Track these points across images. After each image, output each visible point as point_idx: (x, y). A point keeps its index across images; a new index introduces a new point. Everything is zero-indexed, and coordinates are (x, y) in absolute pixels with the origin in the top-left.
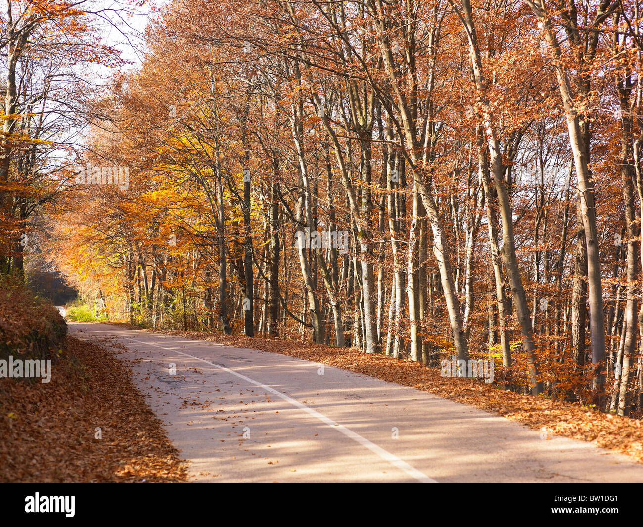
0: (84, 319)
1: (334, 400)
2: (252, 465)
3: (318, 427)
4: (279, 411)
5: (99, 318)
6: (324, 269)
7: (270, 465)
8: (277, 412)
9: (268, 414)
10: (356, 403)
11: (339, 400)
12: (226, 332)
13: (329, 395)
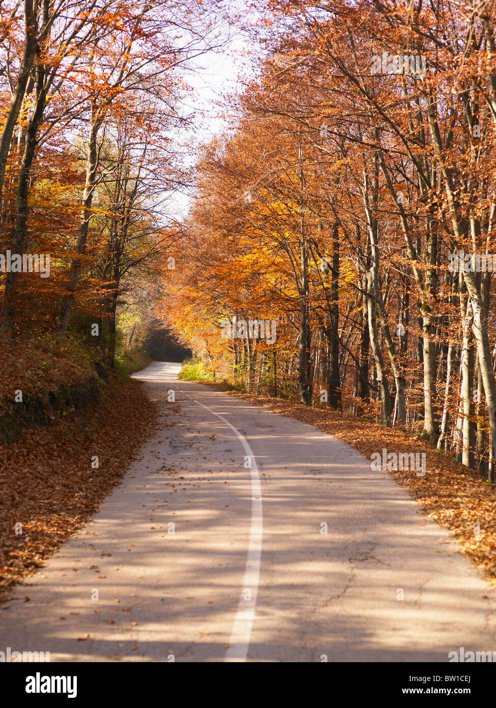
0: (189, 377)
1: (294, 474)
2: (140, 528)
3: (240, 498)
4: (227, 481)
5: (206, 377)
6: (388, 340)
7: (153, 530)
8: (226, 482)
9: (216, 483)
10: (304, 479)
11: (297, 474)
12: (304, 398)
13: (297, 469)
